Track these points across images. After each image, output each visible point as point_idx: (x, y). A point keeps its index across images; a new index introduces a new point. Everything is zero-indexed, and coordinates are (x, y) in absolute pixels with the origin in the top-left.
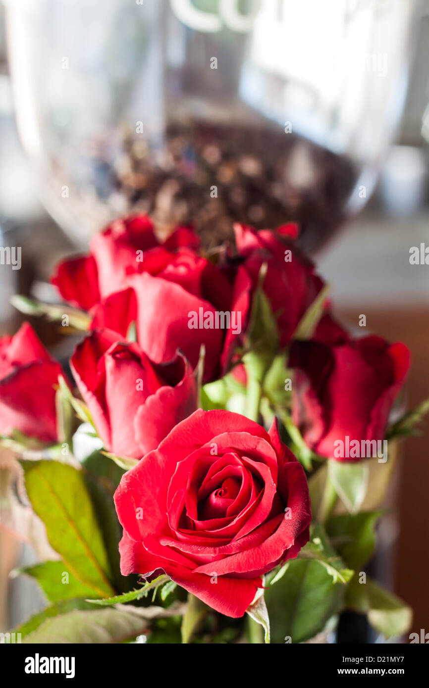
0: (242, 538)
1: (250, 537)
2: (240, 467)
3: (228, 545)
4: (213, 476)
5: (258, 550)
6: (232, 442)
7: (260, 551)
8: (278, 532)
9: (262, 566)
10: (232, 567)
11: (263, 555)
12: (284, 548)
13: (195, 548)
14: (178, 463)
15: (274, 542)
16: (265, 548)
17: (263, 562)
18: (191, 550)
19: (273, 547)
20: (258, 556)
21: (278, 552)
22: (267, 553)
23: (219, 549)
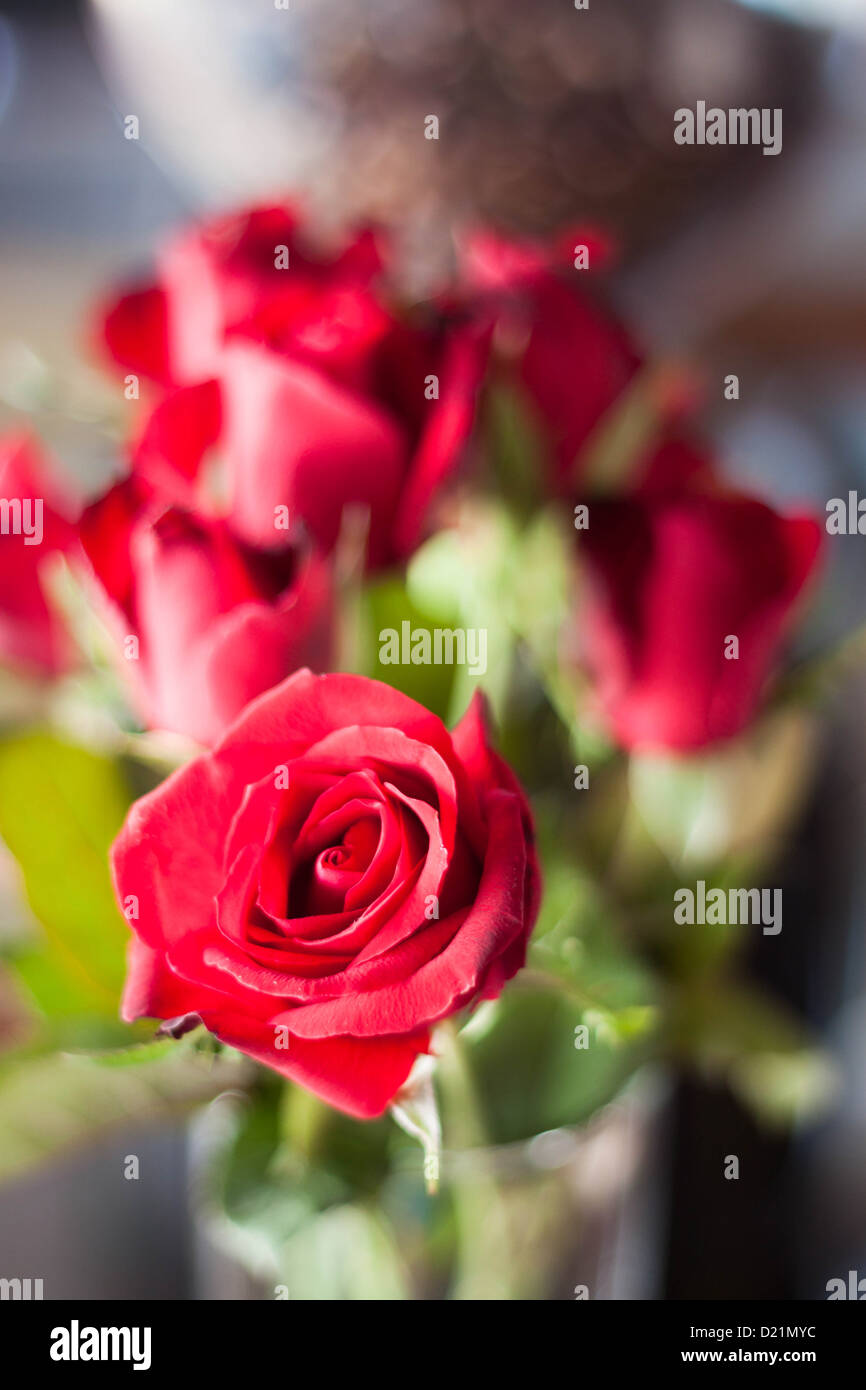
0: (370, 960)
1: (388, 959)
2: (377, 805)
3: (337, 977)
4: (322, 819)
5: (401, 992)
6: (368, 747)
7: (405, 994)
8: (448, 953)
9: (406, 1026)
10: (345, 1023)
11: (410, 1003)
12: (455, 992)
13: (265, 976)
14: (249, 789)
15: (436, 975)
16: (414, 987)
17: (409, 1017)
18: (259, 982)
19: (433, 986)
20: (399, 1004)
21: (442, 1000)
22: (419, 999)
23: (317, 986)
